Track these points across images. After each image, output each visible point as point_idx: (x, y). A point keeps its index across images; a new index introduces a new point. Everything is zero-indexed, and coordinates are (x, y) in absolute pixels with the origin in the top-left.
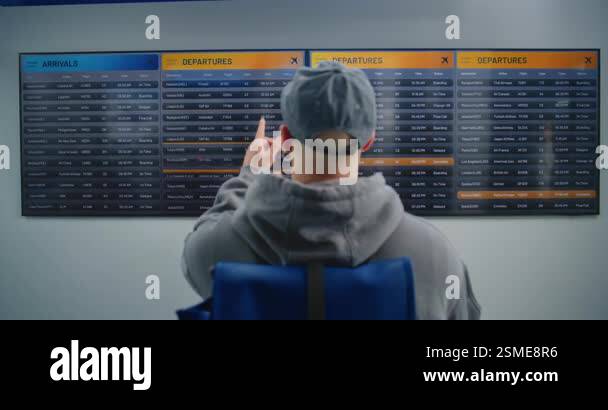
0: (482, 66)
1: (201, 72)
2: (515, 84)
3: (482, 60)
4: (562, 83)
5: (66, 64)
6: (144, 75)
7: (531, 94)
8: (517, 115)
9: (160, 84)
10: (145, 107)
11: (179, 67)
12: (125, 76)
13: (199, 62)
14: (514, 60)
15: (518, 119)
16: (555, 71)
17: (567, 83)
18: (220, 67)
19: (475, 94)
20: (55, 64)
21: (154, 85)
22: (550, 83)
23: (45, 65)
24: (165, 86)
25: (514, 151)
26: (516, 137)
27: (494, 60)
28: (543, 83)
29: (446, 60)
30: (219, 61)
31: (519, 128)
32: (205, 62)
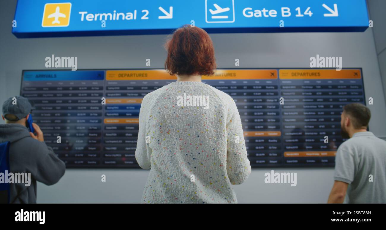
0: (295, 78)
1: (129, 82)
2: (314, 87)
3: (294, 74)
4: (342, 87)
5: (50, 76)
6: (95, 83)
7: (324, 94)
8: (317, 105)
9: (105, 88)
10: (95, 102)
11: (116, 78)
12: (84, 83)
13: (128, 75)
14: (313, 74)
15: (318, 108)
16: (338, 80)
17: (345, 87)
18: (140, 79)
19: (291, 94)
20: (42, 76)
21: (101, 88)
22: (335, 87)
23: (37, 77)
24: (107, 89)
25: (316, 127)
26: (318, 119)
27: (301, 74)
28: (331, 87)
29: (273, 74)
30: (140, 75)
31: (319, 113)
32: (131, 75)
